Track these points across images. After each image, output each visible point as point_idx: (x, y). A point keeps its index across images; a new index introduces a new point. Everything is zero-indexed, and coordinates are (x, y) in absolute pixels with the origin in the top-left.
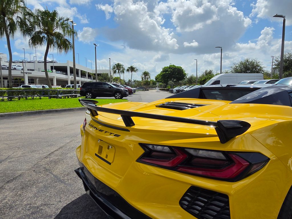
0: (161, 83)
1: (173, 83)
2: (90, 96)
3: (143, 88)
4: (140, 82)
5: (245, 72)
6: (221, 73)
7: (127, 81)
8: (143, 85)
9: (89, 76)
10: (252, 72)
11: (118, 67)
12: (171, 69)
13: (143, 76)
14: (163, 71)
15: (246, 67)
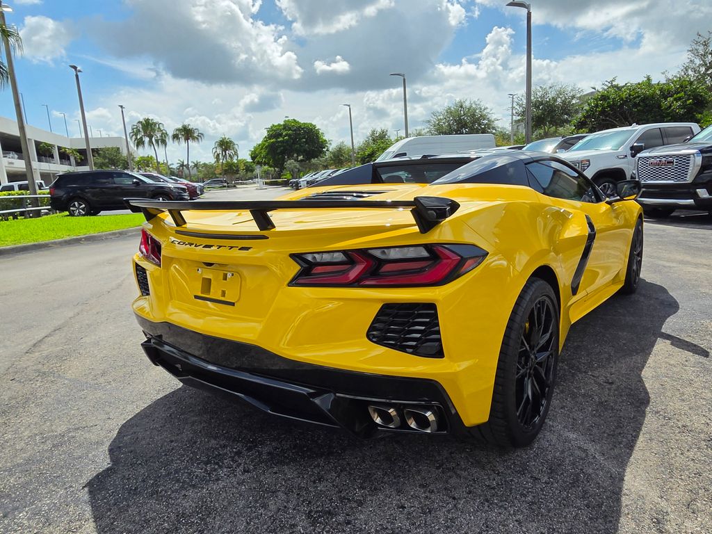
0: (266, 167)
1: (297, 165)
2: (83, 209)
3: (222, 182)
4: (211, 166)
5: (458, 132)
6: (407, 137)
7: (175, 166)
8: (220, 174)
9: (64, 156)
10: (473, 131)
11: (148, 129)
12: (290, 129)
13: (219, 151)
14: (270, 137)
15: (460, 119)
